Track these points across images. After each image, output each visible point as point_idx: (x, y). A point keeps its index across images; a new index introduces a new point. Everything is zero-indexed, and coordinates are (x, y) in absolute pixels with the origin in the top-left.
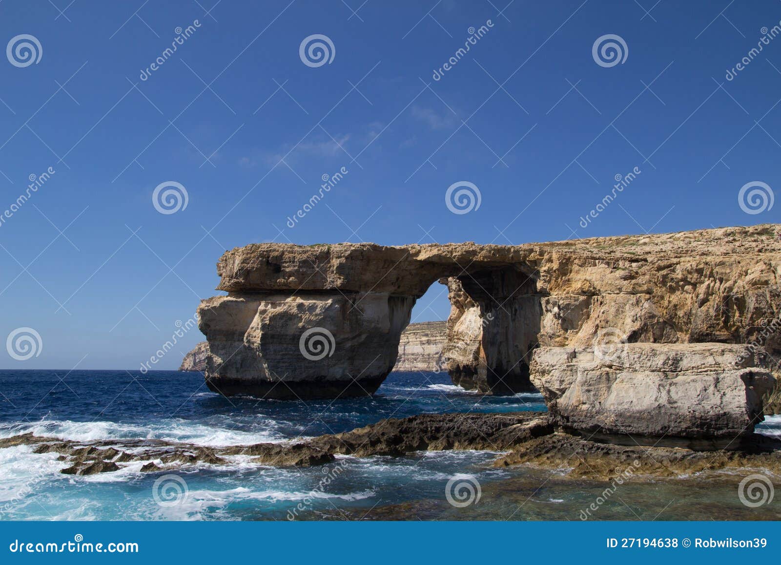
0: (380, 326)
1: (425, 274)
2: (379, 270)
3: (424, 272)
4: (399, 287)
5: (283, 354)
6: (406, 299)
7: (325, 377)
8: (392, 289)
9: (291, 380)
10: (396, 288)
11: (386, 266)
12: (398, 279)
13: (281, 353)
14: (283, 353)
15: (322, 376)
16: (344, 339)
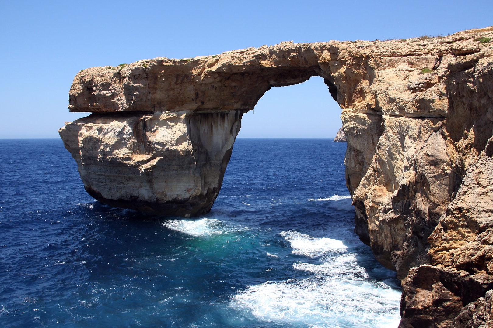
0: (174, 148)
1: (235, 86)
2: (172, 87)
3: (234, 84)
4: (203, 103)
5: (99, 175)
6: (227, 114)
7: (138, 197)
8: (194, 106)
9: (110, 198)
10: (200, 104)
11: (179, 81)
12: (197, 95)
13: (97, 173)
14: (99, 173)
15: (135, 196)
16: (138, 162)
